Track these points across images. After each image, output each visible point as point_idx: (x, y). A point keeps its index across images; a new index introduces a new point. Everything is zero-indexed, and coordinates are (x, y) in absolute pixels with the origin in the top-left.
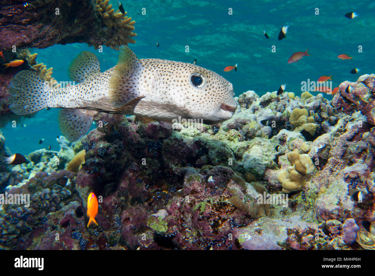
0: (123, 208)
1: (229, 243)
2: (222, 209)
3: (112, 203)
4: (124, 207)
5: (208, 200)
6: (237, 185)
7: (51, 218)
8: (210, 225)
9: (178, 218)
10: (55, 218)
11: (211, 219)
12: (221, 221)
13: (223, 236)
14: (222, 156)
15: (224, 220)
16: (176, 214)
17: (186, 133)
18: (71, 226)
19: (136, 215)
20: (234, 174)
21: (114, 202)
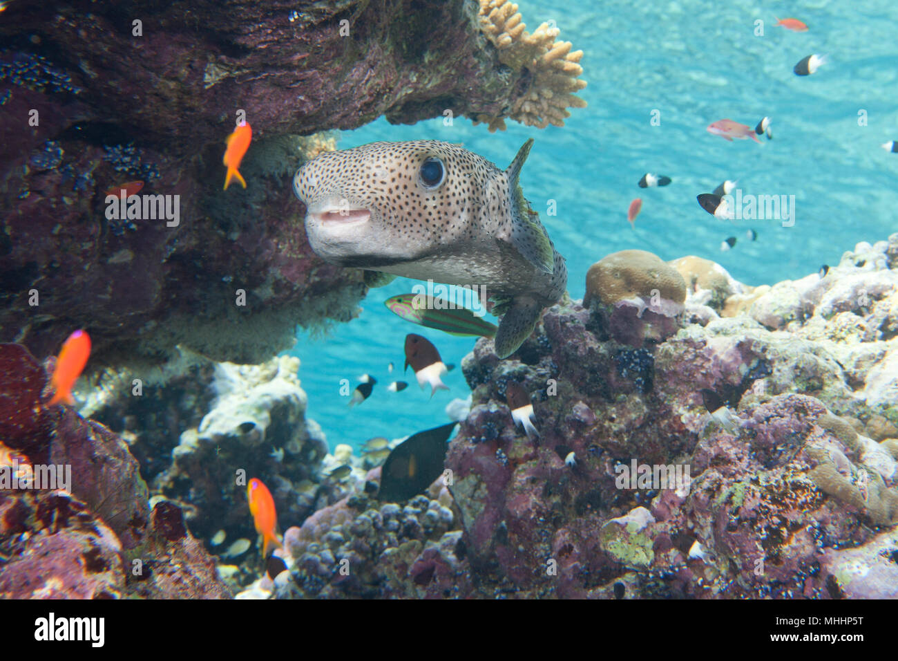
0: (557, 523)
1: (814, 589)
2: (787, 497)
3: (529, 511)
4: (560, 521)
5: (754, 477)
6: (834, 440)
7: (389, 563)
8: (758, 539)
9: (681, 529)
10: (400, 562)
11: (759, 525)
12: (788, 530)
13: (794, 568)
14: (809, 379)
15: (795, 527)
16: (675, 519)
17: (722, 330)
18: (438, 581)
19: (588, 539)
20: (826, 413)
21: (534, 510)
